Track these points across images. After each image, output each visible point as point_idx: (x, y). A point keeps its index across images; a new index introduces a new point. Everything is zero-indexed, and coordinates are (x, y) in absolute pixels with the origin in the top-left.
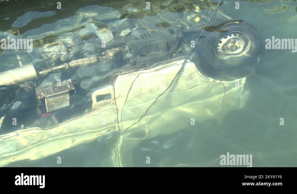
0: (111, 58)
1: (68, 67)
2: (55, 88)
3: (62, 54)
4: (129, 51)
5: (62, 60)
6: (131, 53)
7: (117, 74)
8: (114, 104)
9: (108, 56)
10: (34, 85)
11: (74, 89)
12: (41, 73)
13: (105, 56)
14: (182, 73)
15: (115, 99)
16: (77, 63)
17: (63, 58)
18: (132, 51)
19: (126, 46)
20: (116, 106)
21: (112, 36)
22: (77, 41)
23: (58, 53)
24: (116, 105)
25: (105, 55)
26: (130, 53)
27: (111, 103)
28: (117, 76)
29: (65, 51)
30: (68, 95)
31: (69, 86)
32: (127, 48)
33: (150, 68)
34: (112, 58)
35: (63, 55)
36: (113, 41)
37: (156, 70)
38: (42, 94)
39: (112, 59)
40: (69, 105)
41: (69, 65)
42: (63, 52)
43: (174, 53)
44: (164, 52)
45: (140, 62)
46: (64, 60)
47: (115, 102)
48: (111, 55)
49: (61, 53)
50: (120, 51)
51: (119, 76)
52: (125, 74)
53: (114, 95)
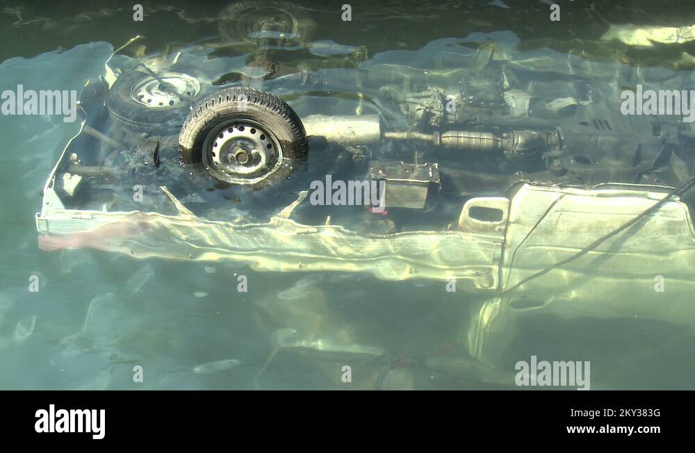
0: (517, 147)
1: (438, 143)
2: (406, 170)
3: (434, 115)
4: (558, 146)
5: (433, 124)
6: (560, 150)
7: (522, 180)
8: (500, 232)
9: (512, 141)
10: (369, 153)
11: (437, 182)
12: (388, 135)
13: (506, 141)
14: (652, 214)
15: (508, 223)
16: (456, 139)
17: (434, 121)
18: (564, 147)
19: (552, 132)
20: (503, 238)
21: (527, 107)
22: (470, 100)
23: (428, 110)
24: (505, 236)
25: (507, 138)
26: (558, 149)
27: (497, 229)
28: (522, 183)
29: (441, 112)
30: (426, 190)
31: (430, 173)
32: (554, 138)
33: (591, 189)
34: (519, 149)
35: (437, 116)
36: (527, 116)
37: (599, 196)
38: (380, 172)
39: (519, 152)
40: (422, 207)
41: (443, 139)
42: (437, 111)
43: (647, 172)
44: (626, 164)
45: (573, 173)
46: (436, 124)
47: (507, 228)
48: (520, 142)
49: (433, 111)
50: (540, 139)
51: (526, 186)
52: (537, 185)
53: (507, 215)
